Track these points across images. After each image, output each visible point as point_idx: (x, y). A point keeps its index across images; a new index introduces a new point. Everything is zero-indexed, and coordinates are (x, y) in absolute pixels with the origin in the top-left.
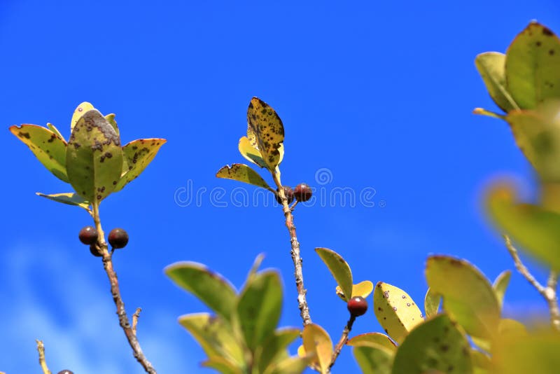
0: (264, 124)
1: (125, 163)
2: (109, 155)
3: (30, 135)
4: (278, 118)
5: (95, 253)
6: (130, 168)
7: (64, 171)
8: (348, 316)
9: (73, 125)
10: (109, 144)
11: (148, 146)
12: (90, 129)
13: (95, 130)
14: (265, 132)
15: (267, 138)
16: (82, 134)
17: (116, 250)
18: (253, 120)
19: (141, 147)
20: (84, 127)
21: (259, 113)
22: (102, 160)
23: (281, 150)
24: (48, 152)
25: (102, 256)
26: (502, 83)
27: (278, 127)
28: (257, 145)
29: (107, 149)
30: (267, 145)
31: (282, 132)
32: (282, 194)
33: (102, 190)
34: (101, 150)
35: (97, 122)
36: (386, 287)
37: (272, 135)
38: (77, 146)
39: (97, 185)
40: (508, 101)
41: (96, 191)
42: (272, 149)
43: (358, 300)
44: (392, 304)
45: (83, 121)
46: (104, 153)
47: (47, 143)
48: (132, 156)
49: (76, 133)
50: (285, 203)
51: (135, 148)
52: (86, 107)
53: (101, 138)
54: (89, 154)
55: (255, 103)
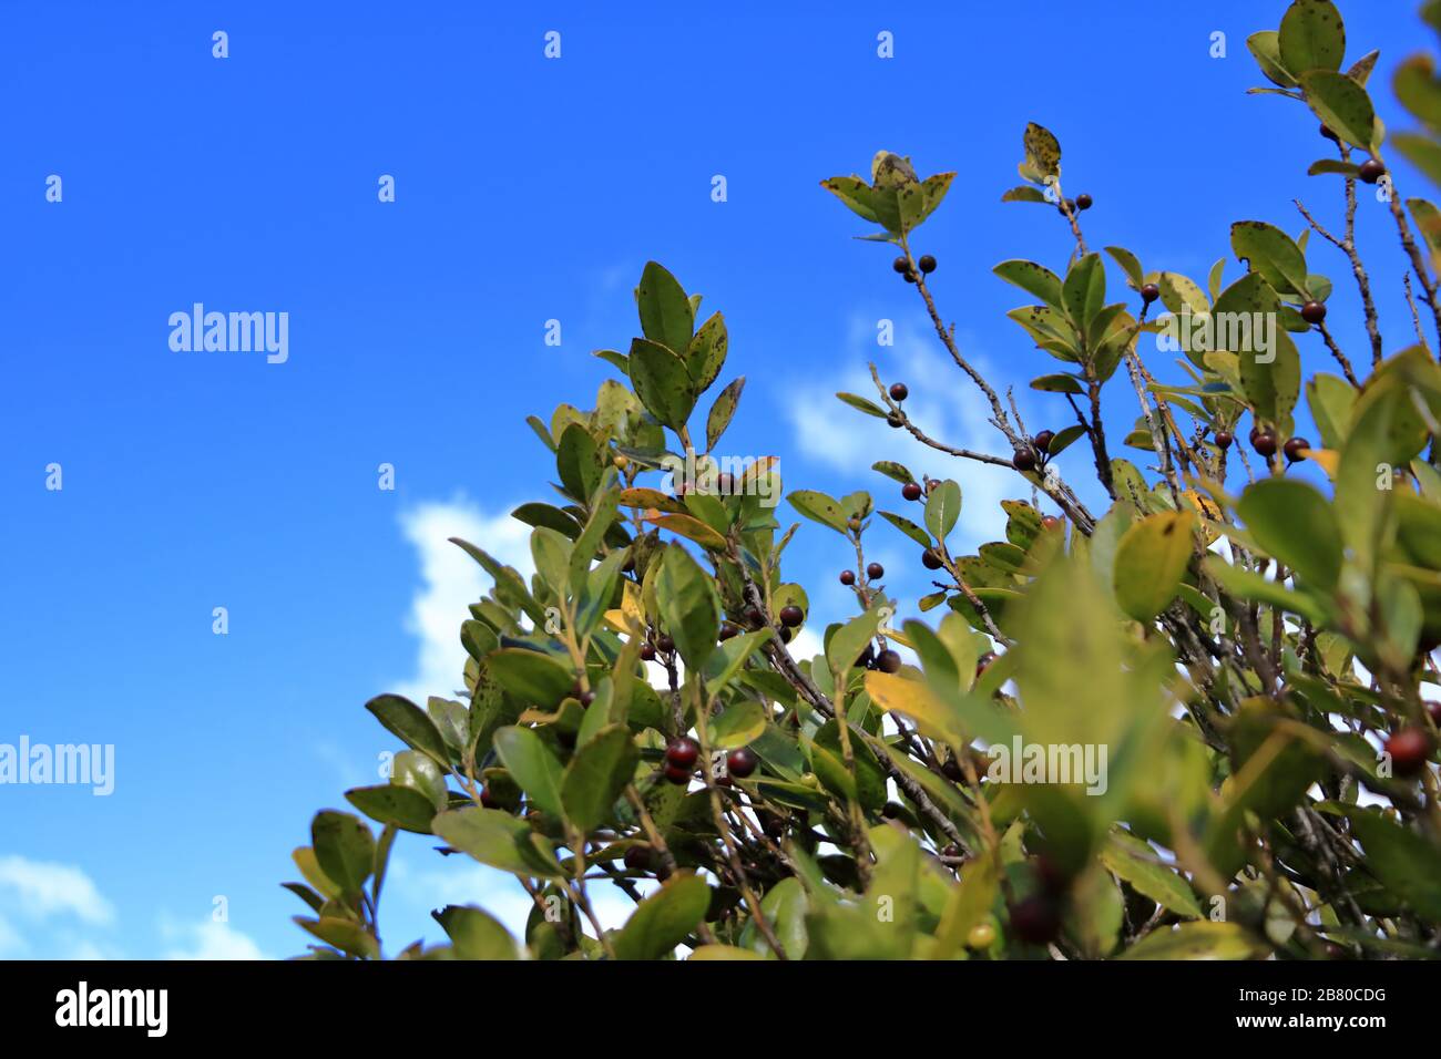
0: (1042, 145)
1: (925, 198)
2: (910, 192)
3: (839, 186)
4: (1054, 138)
5: (910, 279)
6: (929, 202)
7: (872, 213)
8: (1141, 303)
9: (874, 172)
10: (908, 182)
11: (942, 180)
12: (891, 171)
13: (895, 171)
14: (1044, 151)
15: (1045, 158)
16: (885, 178)
17: (927, 275)
18: (1030, 145)
19: (936, 182)
20: (886, 171)
21: (1035, 136)
22: (905, 197)
23: (1058, 166)
24: (855, 198)
25: (916, 281)
26: (1275, 58)
27: (1054, 147)
28: (1035, 167)
29: (908, 187)
30: (1046, 164)
31: (1058, 150)
32: (1066, 207)
33: (908, 224)
34: (902, 188)
35: (897, 164)
36: (1169, 276)
37: (1051, 154)
38: (881, 188)
39: (904, 220)
40: (1283, 74)
41: (903, 226)
42: (1050, 167)
43: (1150, 287)
44: (1177, 290)
45: (883, 165)
46: (905, 191)
47: (855, 191)
48: (929, 190)
49: (879, 177)
50: (1069, 213)
51: (931, 183)
52: (883, 154)
53: (902, 178)
54: (892, 193)
55: (1031, 128)
